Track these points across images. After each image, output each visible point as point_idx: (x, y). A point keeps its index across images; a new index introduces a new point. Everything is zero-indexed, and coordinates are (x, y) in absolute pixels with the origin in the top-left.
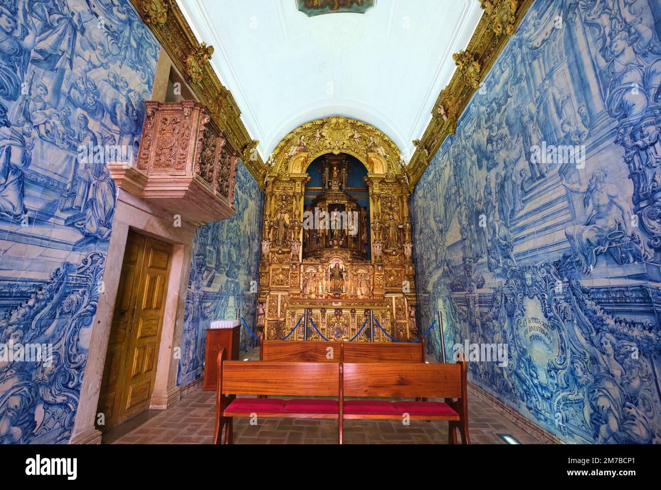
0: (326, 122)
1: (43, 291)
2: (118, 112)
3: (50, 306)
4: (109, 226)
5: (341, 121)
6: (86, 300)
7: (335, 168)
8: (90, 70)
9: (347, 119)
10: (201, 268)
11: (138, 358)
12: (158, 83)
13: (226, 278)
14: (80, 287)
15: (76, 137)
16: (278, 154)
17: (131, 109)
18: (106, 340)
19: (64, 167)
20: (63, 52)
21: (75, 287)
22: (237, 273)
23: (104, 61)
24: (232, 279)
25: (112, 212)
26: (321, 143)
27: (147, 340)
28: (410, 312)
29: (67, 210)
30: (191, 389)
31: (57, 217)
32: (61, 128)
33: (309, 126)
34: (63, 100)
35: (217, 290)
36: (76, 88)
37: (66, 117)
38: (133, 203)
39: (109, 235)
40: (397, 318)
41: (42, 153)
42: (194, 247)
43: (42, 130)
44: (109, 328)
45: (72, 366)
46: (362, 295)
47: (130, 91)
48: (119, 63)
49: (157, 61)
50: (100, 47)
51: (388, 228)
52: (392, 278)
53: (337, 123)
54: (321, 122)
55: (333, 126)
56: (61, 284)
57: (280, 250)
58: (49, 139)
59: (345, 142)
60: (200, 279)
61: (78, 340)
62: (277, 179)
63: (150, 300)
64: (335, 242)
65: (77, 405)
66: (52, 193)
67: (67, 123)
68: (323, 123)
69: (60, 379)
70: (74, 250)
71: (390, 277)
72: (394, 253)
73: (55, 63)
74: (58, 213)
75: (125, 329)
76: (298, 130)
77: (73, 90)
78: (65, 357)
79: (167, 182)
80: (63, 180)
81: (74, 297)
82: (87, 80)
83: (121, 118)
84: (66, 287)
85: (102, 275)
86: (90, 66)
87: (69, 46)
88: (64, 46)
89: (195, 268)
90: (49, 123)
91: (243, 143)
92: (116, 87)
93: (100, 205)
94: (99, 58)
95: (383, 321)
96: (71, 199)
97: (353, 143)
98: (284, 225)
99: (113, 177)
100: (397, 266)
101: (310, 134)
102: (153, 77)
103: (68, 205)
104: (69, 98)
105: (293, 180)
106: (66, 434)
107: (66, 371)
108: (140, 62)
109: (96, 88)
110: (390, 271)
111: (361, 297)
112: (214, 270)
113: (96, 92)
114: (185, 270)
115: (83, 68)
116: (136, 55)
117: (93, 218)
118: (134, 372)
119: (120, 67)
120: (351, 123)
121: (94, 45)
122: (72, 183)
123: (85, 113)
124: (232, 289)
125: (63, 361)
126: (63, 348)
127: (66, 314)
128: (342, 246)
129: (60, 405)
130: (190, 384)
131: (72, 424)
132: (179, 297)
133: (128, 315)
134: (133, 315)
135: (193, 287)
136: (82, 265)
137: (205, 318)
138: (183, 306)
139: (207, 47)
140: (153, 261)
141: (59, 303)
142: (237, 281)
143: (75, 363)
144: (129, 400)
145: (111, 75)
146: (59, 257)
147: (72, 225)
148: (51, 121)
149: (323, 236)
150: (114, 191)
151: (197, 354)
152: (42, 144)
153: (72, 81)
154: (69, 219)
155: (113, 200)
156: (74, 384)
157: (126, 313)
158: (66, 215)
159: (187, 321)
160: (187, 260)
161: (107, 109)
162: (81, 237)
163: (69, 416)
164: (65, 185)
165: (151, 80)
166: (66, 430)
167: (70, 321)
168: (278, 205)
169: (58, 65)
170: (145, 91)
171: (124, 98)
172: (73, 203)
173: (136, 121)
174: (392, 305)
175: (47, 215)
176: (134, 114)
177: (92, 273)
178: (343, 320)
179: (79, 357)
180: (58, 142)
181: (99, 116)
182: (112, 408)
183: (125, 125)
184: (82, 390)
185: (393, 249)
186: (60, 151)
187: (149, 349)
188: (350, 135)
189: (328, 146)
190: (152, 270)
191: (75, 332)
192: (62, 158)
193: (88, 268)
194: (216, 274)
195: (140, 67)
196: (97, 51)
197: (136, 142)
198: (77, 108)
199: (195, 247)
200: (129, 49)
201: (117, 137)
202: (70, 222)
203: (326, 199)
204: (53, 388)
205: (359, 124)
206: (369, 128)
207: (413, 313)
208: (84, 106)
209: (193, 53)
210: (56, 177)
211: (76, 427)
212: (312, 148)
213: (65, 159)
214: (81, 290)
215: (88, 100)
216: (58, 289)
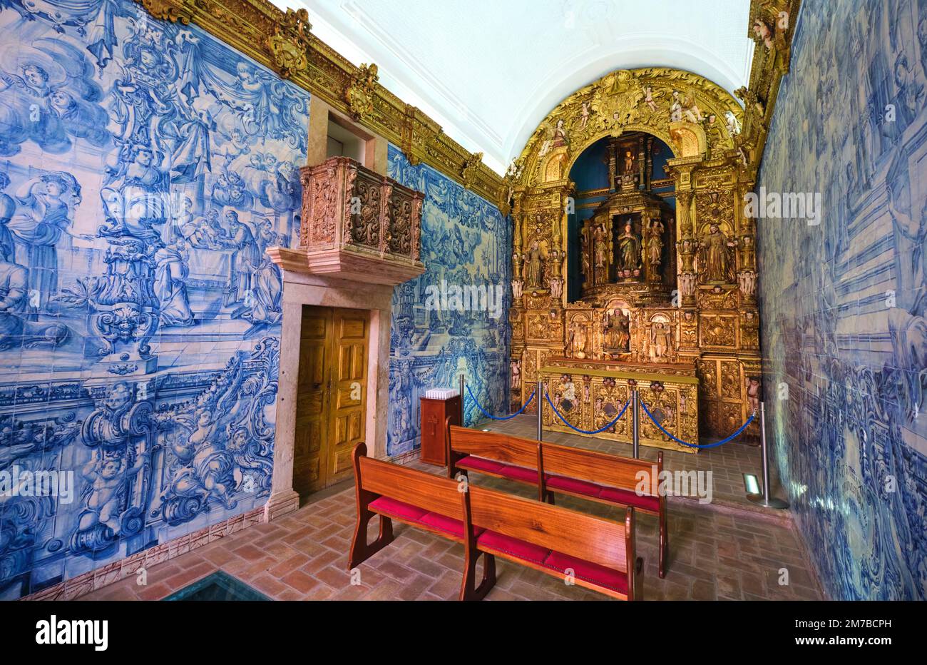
0: (597, 88)
1: (222, 378)
2: (268, 192)
3: (230, 390)
4: (278, 310)
5: (622, 77)
6: (266, 381)
7: (629, 154)
8: (230, 162)
9: (632, 71)
10: (407, 331)
11: (341, 427)
12: (314, 140)
13: (450, 337)
14: (257, 370)
15: (228, 235)
16: (528, 156)
17: (283, 183)
18: (293, 415)
19: (221, 267)
20: (199, 158)
21: (251, 371)
22: (468, 329)
23: (242, 146)
24: (461, 337)
25: (279, 296)
26: (592, 123)
27: (349, 411)
28: (749, 388)
29: (232, 304)
30: (409, 459)
31: (223, 314)
32: (211, 232)
33: (570, 101)
34: (208, 204)
35: (436, 353)
36: (218, 188)
37: (213, 220)
38: (302, 281)
39: (281, 318)
40: (723, 395)
41: (198, 260)
42: (393, 310)
43: (194, 241)
44: (295, 404)
45: (261, 438)
46: (657, 356)
47: (278, 166)
48: (260, 140)
49: (308, 115)
50: (236, 134)
51: (708, 247)
52: (717, 330)
53: (617, 83)
54: (589, 89)
55: (608, 90)
56: (237, 370)
57: (534, 292)
58: (202, 246)
59: (632, 112)
60: (408, 343)
61: (263, 416)
62: (527, 194)
63: (347, 371)
64: (627, 272)
65: (272, 470)
66: (214, 294)
67: (216, 225)
68: (594, 88)
69: (252, 449)
70: (244, 339)
71: (712, 328)
72: (717, 290)
73: (194, 172)
74: (223, 309)
75: (322, 401)
76: (554, 113)
77: (216, 190)
78: (253, 431)
79: (322, 258)
80: (222, 280)
81: (253, 380)
82: (228, 174)
83: (274, 198)
84: (243, 372)
85: (279, 357)
86: (229, 159)
87: (203, 149)
88: (198, 152)
89: (398, 333)
90: (198, 231)
91: (460, 162)
92: (263, 168)
93: (265, 292)
94: (237, 145)
95: (683, 401)
96: (233, 294)
97: (645, 110)
98: (539, 258)
99: (274, 261)
100: (728, 311)
101: (573, 114)
102: (306, 136)
103: (232, 300)
104: (214, 201)
105: (548, 192)
106: (265, 492)
107: (256, 442)
108: (286, 126)
109: (239, 179)
110: (713, 319)
111: (655, 360)
112: (428, 331)
113: (240, 182)
114: (384, 337)
115: (222, 164)
116: (279, 122)
117: (259, 307)
118: (337, 440)
119: (263, 144)
120: (641, 76)
121: (229, 135)
122: (231, 279)
123: (233, 208)
124: (462, 348)
125: (251, 434)
126: (250, 423)
127: (247, 395)
128: (637, 278)
129: (256, 469)
130: (406, 454)
131: (269, 485)
132: (378, 366)
133: (323, 388)
134: (328, 387)
135: (397, 354)
136: (256, 351)
137: (419, 384)
138: (385, 376)
139: (368, 67)
140: (345, 332)
141: (239, 387)
142: (469, 337)
143: (264, 435)
144: (336, 466)
145: (254, 157)
146: (230, 348)
147: (239, 317)
148: (201, 229)
149: (605, 264)
150: (279, 275)
151: (412, 424)
152: (196, 252)
153: (213, 182)
154: (234, 312)
155: (279, 284)
156: (266, 453)
157: (320, 386)
158: (231, 310)
159: (394, 391)
160: (385, 326)
161: (256, 195)
162: (249, 326)
163: (265, 479)
164: (225, 283)
165: (304, 141)
166: (264, 490)
167: (252, 401)
168: (532, 230)
169: (197, 173)
170: (298, 157)
171: (273, 175)
172: (236, 297)
173: (292, 195)
174: (715, 374)
175: (213, 313)
176: (289, 187)
177: (268, 356)
178: (617, 394)
179: (267, 430)
180: (211, 246)
181: (249, 205)
182: (318, 471)
183: (279, 203)
184: (275, 458)
185: (716, 283)
186: (214, 253)
187: (353, 419)
188: (639, 98)
189: (603, 126)
190: (345, 340)
191: (259, 410)
192: (218, 259)
193: (263, 353)
194: (432, 335)
195: (286, 133)
196: (234, 141)
197: (296, 216)
198: (223, 206)
199: (395, 310)
200: (270, 118)
201: (272, 220)
202: (236, 315)
203: (609, 209)
204: (246, 456)
205: (655, 73)
206: (675, 75)
207: (754, 390)
208: (229, 203)
209: (353, 83)
210: (215, 278)
211: (274, 487)
212: (578, 135)
213: (221, 259)
214: (258, 373)
215: (233, 194)
216: (235, 375)
